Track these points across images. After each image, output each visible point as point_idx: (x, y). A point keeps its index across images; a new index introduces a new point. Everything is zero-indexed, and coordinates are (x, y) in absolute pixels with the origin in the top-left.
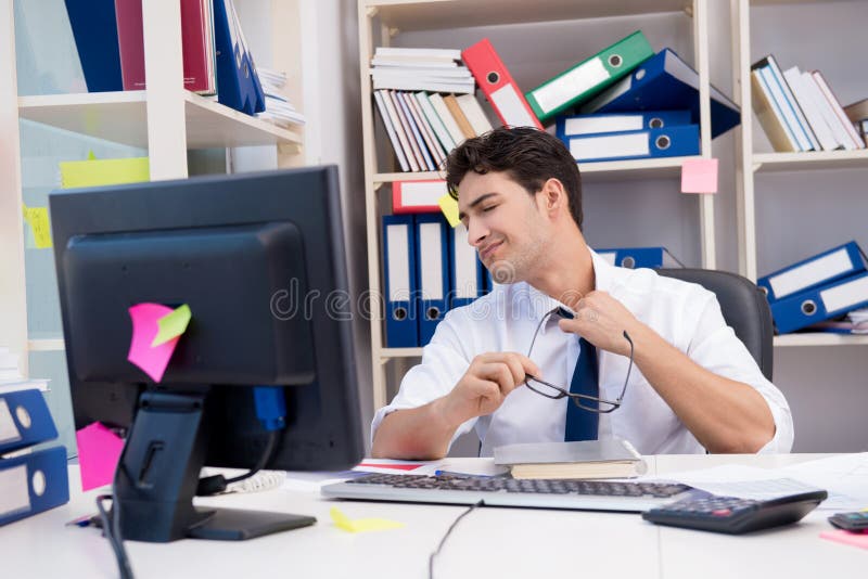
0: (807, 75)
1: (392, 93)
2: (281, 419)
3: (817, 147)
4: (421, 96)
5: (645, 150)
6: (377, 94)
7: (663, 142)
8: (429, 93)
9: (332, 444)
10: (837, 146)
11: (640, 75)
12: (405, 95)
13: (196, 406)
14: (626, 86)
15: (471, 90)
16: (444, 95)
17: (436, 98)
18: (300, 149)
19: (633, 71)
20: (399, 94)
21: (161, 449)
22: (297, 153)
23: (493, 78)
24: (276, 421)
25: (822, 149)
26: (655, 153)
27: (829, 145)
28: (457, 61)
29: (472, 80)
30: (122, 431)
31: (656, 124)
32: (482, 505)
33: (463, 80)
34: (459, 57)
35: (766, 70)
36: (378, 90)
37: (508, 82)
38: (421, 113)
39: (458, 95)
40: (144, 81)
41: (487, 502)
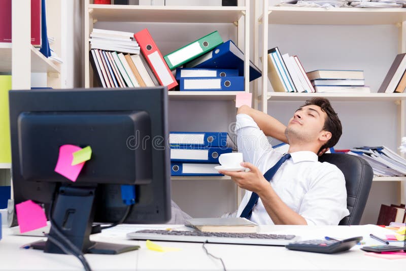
0: (292, 58)
1: (100, 51)
2: (133, 200)
3: (295, 91)
4: (114, 54)
5: (219, 87)
6: (92, 51)
7: (227, 84)
8: (118, 53)
9: (158, 212)
10: (303, 91)
11: (217, 51)
12: (106, 53)
13: (91, 193)
14: (210, 56)
15: (138, 52)
16: (125, 54)
17: (121, 55)
18: (59, 75)
19: (214, 49)
20: (103, 52)
21: (73, 213)
22: (58, 77)
23: (149, 48)
24: (131, 201)
25: (297, 92)
26: (223, 88)
27: (300, 90)
28: (131, 38)
29: (139, 48)
30: (43, 205)
31: (223, 75)
32: (207, 242)
33: (134, 47)
34: (133, 37)
35: (274, 54)
36: (93, 49)
37: (157, 50)
38: (114, 62)
39: (131, 54)
40: (11, 38)
41: (209, 241)
